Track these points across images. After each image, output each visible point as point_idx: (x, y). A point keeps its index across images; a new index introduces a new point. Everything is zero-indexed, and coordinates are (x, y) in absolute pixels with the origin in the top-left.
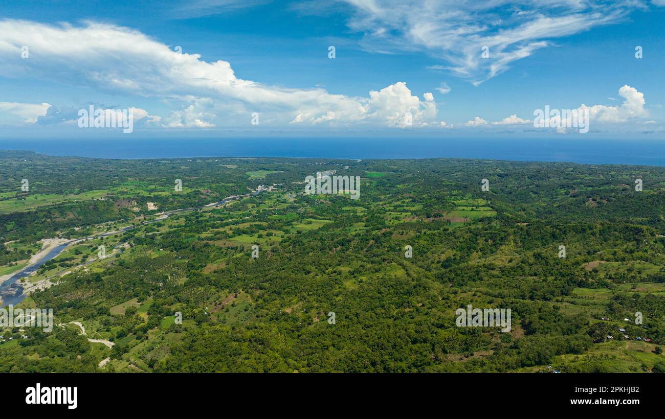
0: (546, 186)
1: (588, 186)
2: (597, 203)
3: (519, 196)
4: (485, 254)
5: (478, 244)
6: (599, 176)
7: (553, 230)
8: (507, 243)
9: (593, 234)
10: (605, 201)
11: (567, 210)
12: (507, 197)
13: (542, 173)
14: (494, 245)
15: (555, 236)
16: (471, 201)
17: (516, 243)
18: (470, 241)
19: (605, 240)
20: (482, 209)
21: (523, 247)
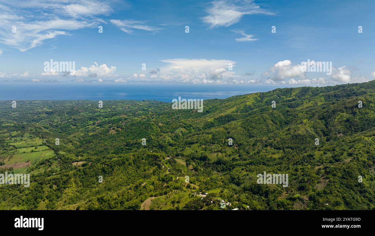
0: (80, 119)
1: (105, 118)
2: (116, 131)
3: (64, 129)
4: (51, 201)
5: (44, 192)
6: (107, 109)
7: (103, 166)
8: (70, 185)
9: (130, 164)
10: (120, 129)
11: (100, 138)
12: (56, 130)
13: (75, 110)
14: (58, 189)
15: (105, 171)
16: (30, 142)
17: (77, 184)
18: (36, 191)
19: (138, 168)
20: (40, 148)
21: (83, 185)
